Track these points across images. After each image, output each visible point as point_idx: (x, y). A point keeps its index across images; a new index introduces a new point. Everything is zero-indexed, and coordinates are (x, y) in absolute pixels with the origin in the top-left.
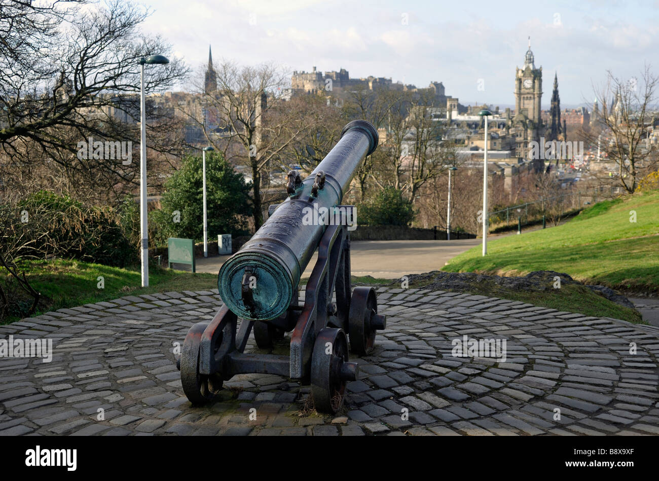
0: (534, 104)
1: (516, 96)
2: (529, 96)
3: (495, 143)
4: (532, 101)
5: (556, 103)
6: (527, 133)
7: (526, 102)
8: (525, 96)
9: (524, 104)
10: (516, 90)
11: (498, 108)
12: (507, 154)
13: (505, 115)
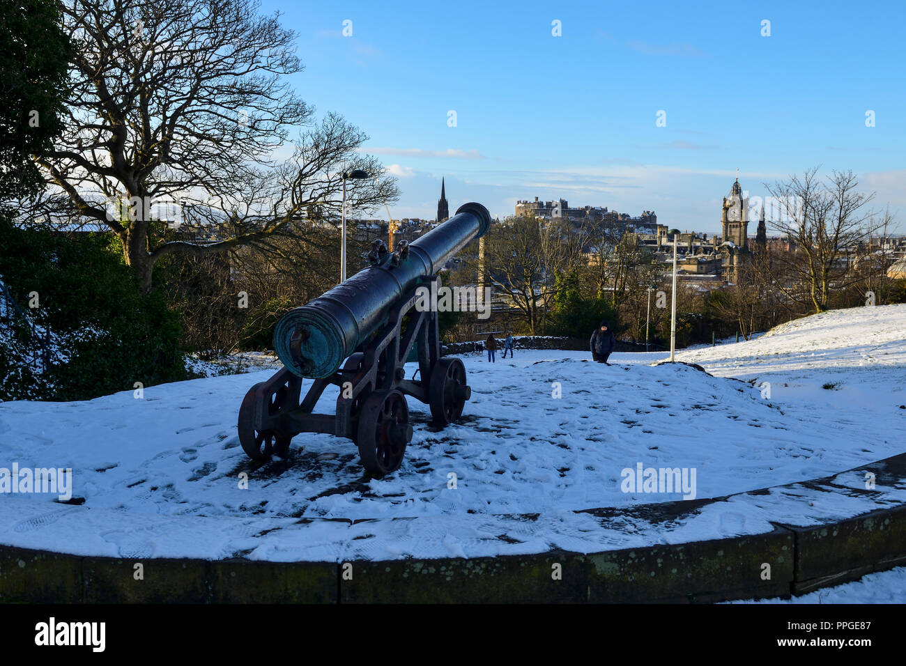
0: (740, 232)
1: (723, 224)
2: (735, 224)
3: (702, 267)
4: (738, 229)
5: (762, 232)
6: (733, 259)
7: (733, 230)
8: (732, 224)
9: (731, 232)
10: (722, 219)
11: (705, 236)
12: (713, 278)
13: (712, 241)
